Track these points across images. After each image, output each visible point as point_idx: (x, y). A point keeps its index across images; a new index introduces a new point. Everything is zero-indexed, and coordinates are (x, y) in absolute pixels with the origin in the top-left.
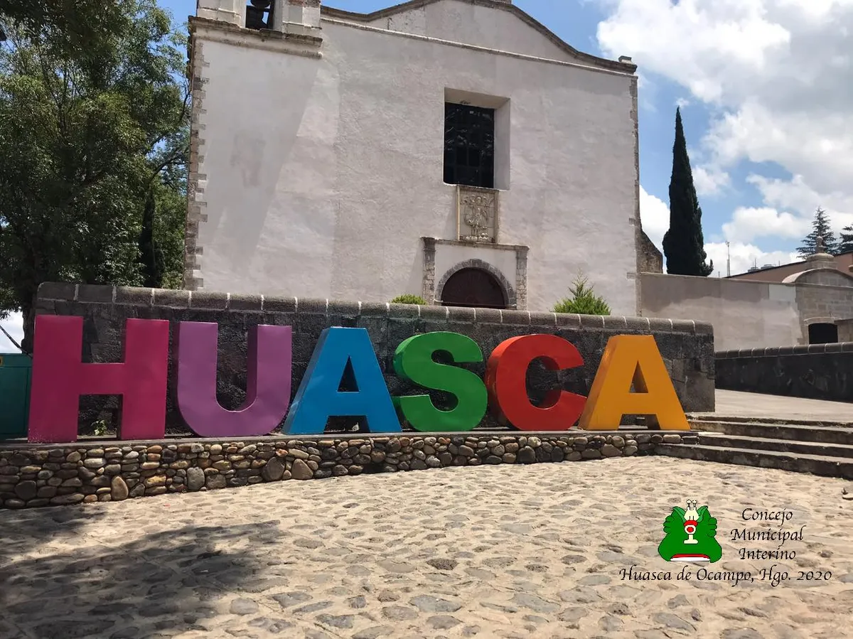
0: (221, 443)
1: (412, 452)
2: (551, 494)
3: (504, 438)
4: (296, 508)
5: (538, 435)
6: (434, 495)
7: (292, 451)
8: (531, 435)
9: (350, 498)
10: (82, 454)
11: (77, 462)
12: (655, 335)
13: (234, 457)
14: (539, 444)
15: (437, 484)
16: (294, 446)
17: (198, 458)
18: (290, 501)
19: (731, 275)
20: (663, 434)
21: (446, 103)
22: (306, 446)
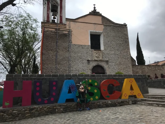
0: (42, 106)
1: (83, 106)
2: (113, 115)
3: (103, 102)
4: (56, 121)
5: (110, 101)
6: (87, 116)
7: (57, 107)
8: (109, 101)
9: (68, 118)
10: (12, 110)
11: (11, 112)
12: (134, 78)
13: (45, 109)
14: (110, 103)
15: (88, 114)
16: (57, 106)
17: (37, 110)
18: (56, 119)
19: (151, 64)
20: (137, 99)
21: (90, 34)
22: (60, 106)
